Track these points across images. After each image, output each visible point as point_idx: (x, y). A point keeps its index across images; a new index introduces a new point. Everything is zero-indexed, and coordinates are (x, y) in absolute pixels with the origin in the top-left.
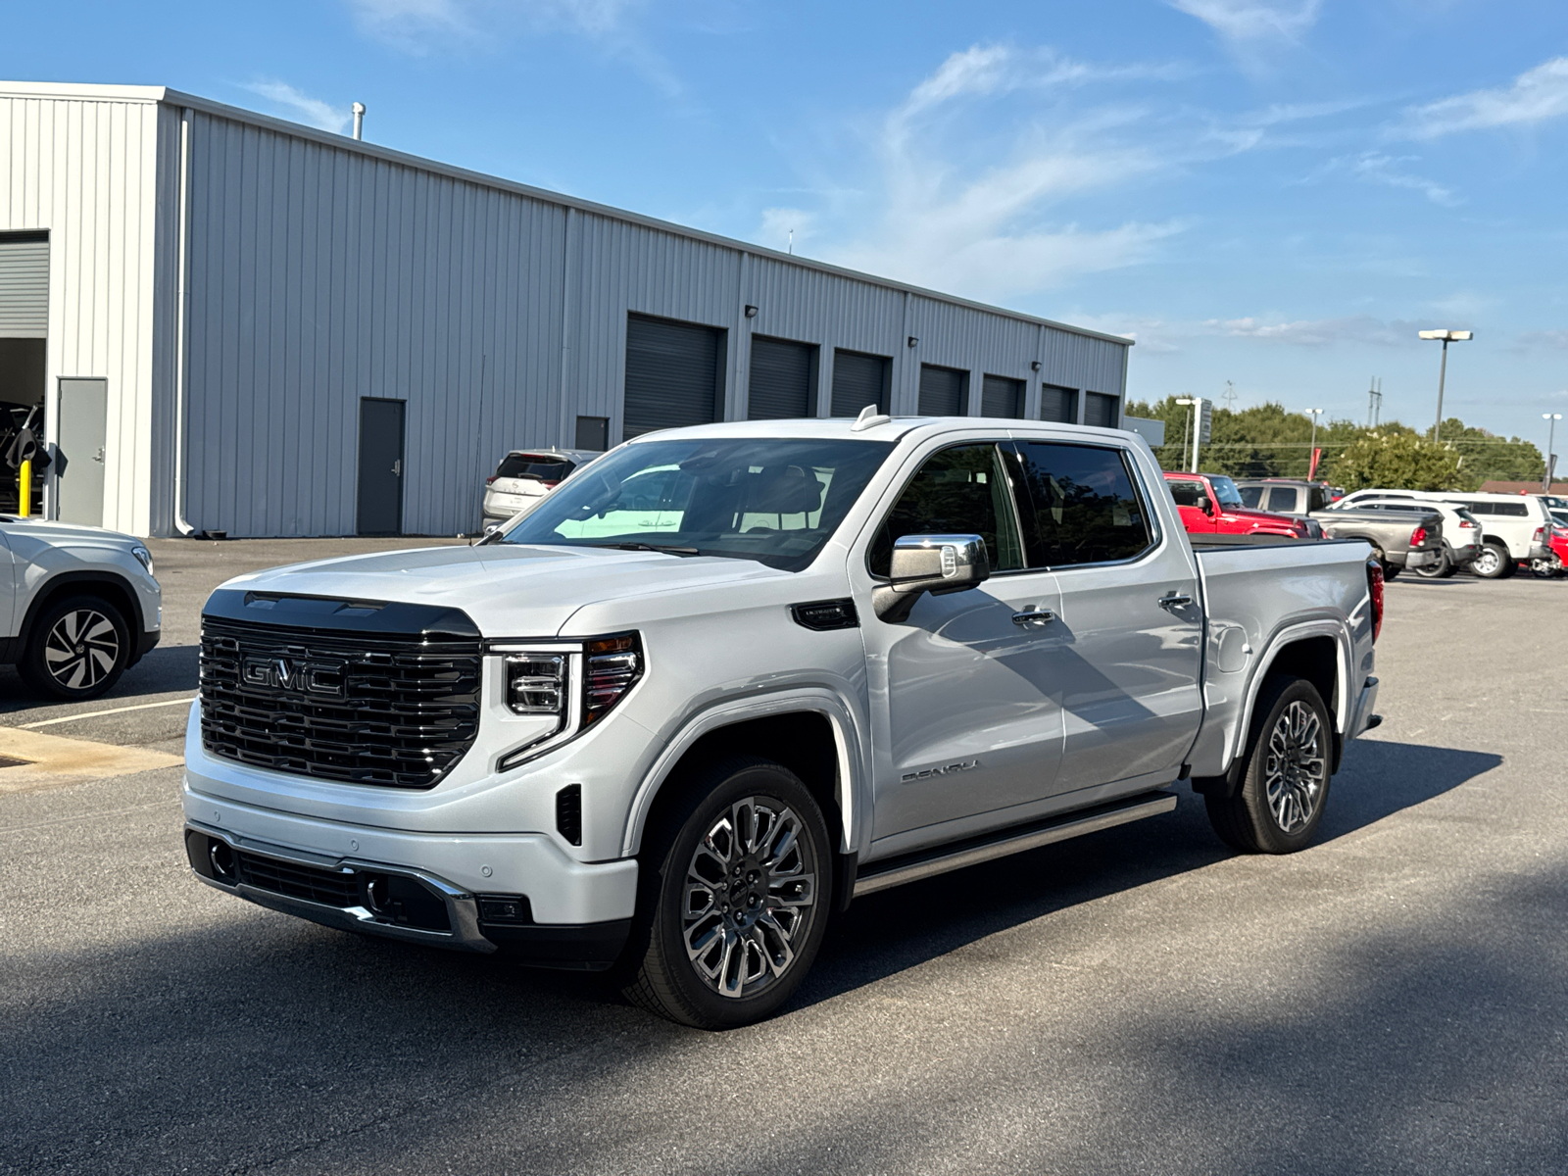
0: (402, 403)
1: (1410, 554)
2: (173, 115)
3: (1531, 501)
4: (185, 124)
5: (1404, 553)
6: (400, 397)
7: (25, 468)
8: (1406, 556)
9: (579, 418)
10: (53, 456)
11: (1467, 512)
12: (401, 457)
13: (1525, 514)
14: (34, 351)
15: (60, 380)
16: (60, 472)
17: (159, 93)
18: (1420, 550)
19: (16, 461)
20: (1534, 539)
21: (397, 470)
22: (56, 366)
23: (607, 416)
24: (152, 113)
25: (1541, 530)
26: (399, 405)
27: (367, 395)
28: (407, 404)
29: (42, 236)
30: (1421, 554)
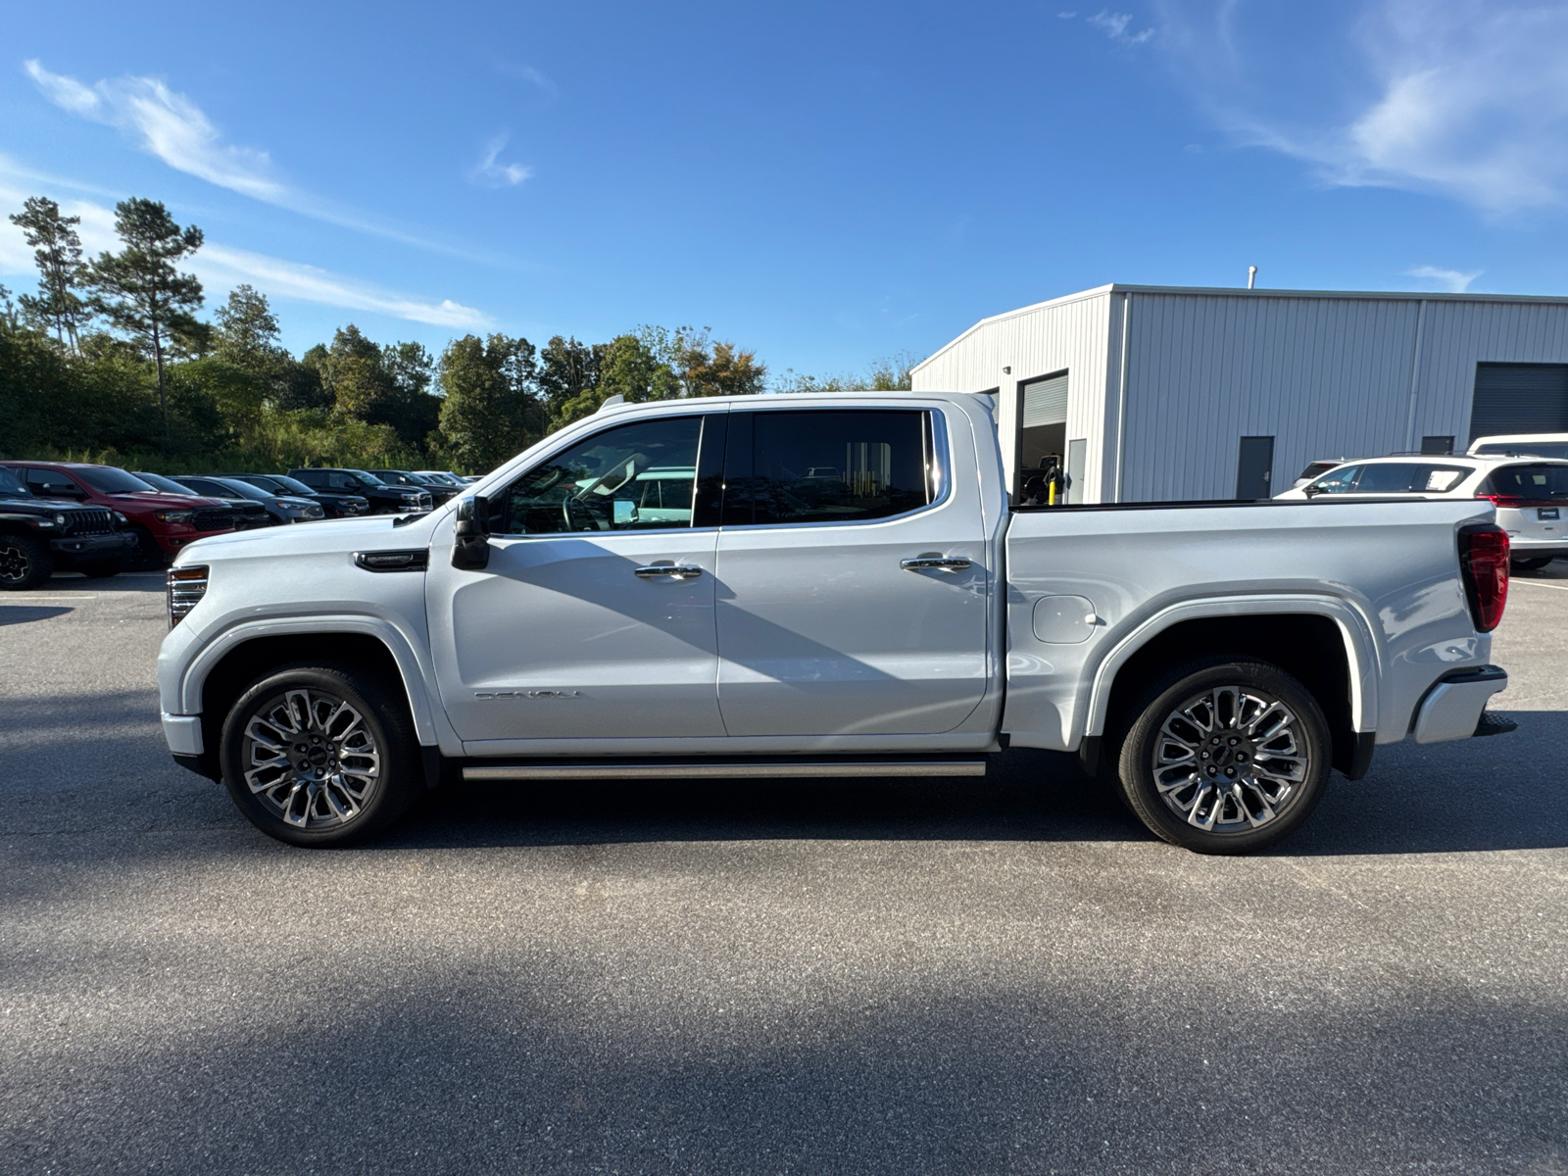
0: (1272, 439)
2: (1119, 297)
4: (1126, 301)
6: (1270, 435)
7: (1052, 486)
9: (1424, 438)
10: (1066, 480)
12: (1270, 471)
14: (1060, 428)
15: (1070, 441)
16: (1069, 487)
17: (1110, 287)
19: (1048, 482)
21: (1267, 478)
22: (1069, 436)
23: (1453, 435)
24: (1108, 298)
26: (1269, 440)
27: (1245, 435)
28: (1275, 439)
29: (1064, 373)
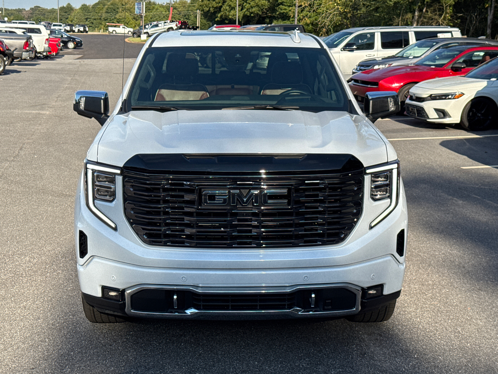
1: (23, 53)
3: (41, 27)
5: (21, 53)
8: (22, 54)
11: (26, 33)
13: (41, 33)
18: (27, 51)
20: (45, 44)
25: (47, 40)
30: (28, 53)
